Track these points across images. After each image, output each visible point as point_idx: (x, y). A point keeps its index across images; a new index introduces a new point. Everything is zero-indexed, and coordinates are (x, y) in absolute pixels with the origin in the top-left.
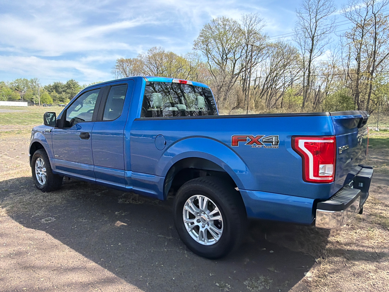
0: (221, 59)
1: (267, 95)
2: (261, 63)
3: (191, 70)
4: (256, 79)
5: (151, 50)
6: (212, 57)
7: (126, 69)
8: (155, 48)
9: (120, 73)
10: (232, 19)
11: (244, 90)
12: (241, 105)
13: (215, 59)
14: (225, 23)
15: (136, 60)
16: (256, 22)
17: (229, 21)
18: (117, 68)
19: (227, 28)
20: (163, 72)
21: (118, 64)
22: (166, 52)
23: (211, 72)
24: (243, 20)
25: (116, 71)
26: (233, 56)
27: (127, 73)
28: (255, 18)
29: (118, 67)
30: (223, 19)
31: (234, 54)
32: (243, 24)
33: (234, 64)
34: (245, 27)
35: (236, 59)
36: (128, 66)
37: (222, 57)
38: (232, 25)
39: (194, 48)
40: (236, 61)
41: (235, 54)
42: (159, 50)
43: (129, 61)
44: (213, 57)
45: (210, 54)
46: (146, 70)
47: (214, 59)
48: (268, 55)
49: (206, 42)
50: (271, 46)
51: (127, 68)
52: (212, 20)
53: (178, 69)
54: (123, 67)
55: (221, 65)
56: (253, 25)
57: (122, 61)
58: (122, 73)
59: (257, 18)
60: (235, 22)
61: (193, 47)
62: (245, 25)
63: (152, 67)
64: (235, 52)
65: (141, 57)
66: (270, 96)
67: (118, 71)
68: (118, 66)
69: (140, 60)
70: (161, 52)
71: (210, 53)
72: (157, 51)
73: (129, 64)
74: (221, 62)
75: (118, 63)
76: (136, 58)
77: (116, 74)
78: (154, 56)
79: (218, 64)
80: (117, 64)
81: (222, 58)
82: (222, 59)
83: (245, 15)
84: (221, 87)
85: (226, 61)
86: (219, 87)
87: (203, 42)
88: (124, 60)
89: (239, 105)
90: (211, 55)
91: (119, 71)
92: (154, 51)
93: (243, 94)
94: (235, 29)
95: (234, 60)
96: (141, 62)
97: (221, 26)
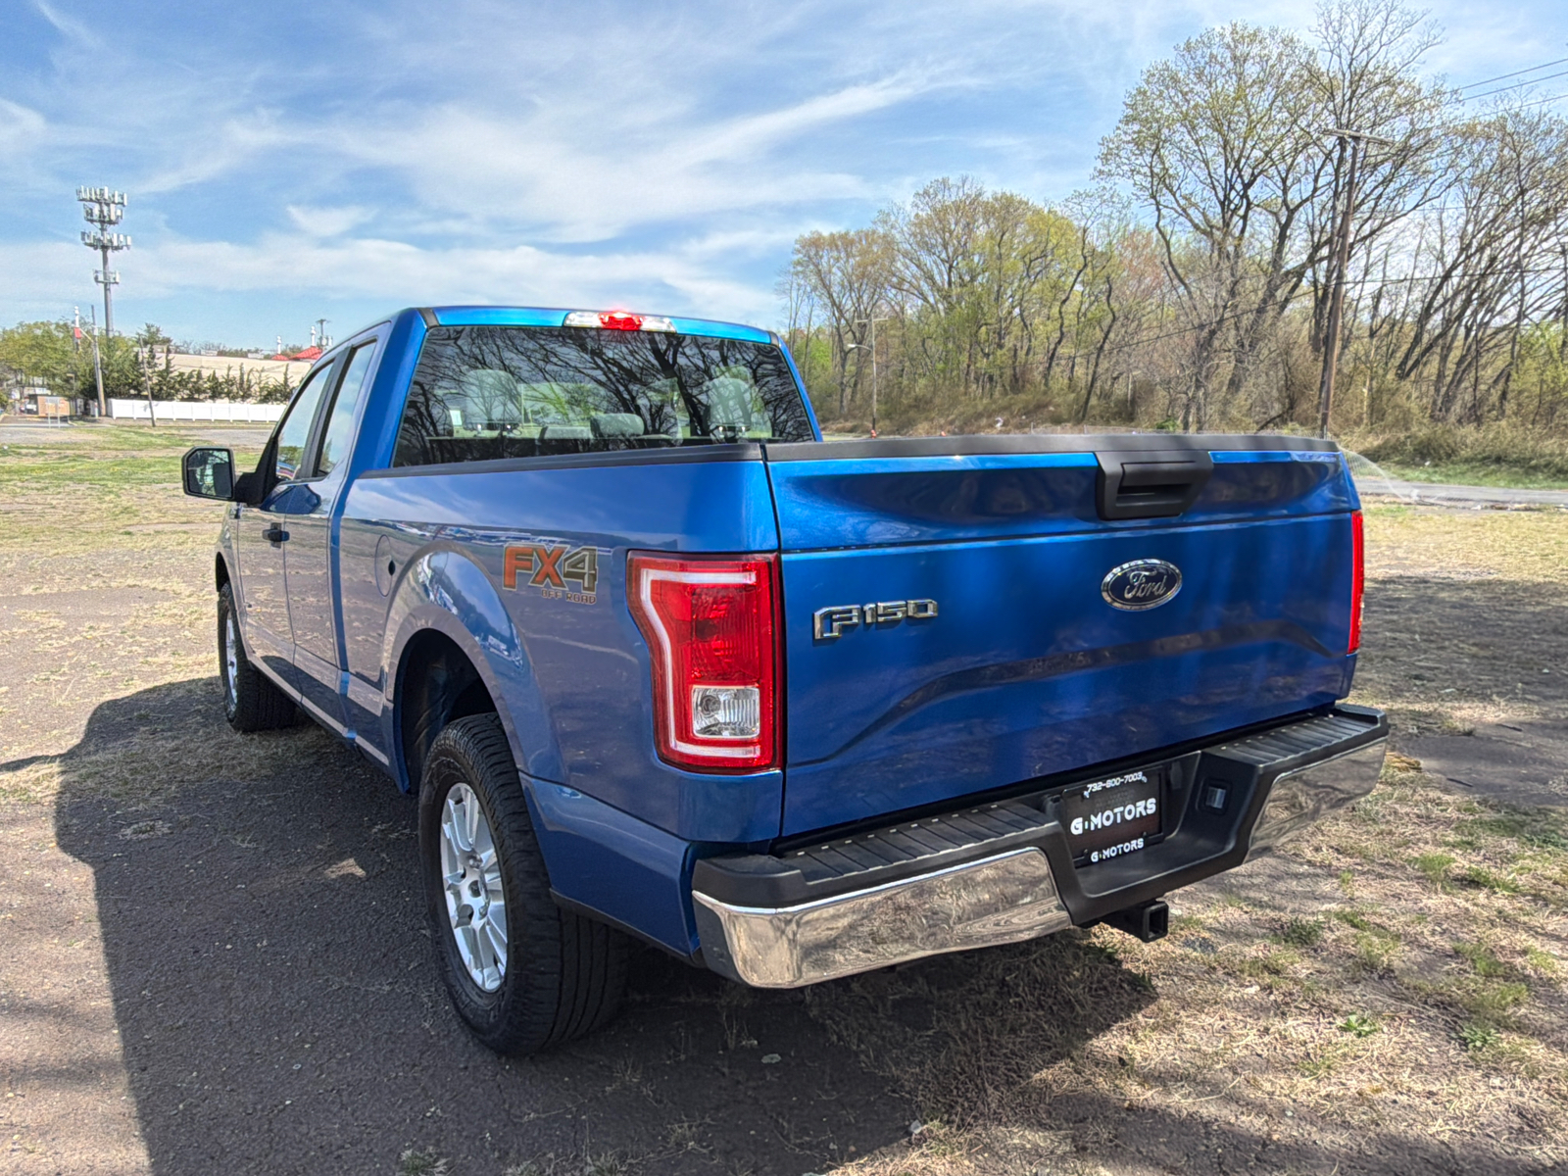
0: (1218, 209)
1: (1444, 359)
2: (1417, 215)
3: (1085, 266)
4: (1381, 288)
5: (926, 193)
6: (1179, 205)
7: (830, 272)
8: (944, 182)
9: (809, 289)
10: (1274, 31)
11: (1323, 341)
12: (1304, 407)
13: (1191, 211)
14: (1242, 49)
15: (871, 237)
16: (1391, 30)
17: (1260, 42)
18: (797, 274)
19: (1252, 70)
20: (973, 279)
21: (801, 256)
22: (987, 196)
23: (1170, 269)
24: (1323, 30)
25: (795, 285)
26: (1280, 193)
27: (835, 289)
28: (1384, 14)
29: (800, 268)
30: (1232, 33)
31: (1284, 181)
32: (1326, 46)
33: (1284, 228)
34: (1335, 57)
35: (1292, 207)
36: (837, 260)
37: (1222, 199)
38: (1274, 57)
39: (1101, 172)
40: (1291, 212)
41: (1289, 183)
42: (959, 188)
43: (843, 244)
44: (1182, 202)
45: (1171, 191)
46: (908, 274)
47: (1184, 210)
48: (1451, 175)
49: (1152, 141)
50: (1468, 133)
51: (834, 270)
52: (1182, 46)
53: (1031, 261)
54: (816, 266)
55: (1218, 234)
56: (1374, 48)
57: (815, 243)
58: (815, 289)
59: (1396, 12)
60: (1288, 42)
61: (1095, 169)
62: (1332, 52)
63: (928, 260)
64: (1288, 172)
65: (886, 222)
66: (1459, 364)
67: (798, 285)
68: (799, 263)
69: (885, 236)
70: (968, 196)
71: (1169, 188)
72: (951, 197)
73: (843, 255)
74: (1217, 220)
75: (799, 251)
76: (867, 227)
77: (794, 294)
78: (941, 213)
79: (1204, 232)
80: (797, 257)
81: (1222, 204)
82: (1223, 209)
83: (1336, 7)
84: (1213, 333)
85: (1245, 218)
86: (1205, 333)
87: (1137, 143)
88: (824, 238)
89: (1292, 407)
90: (1174, 195)
91: (802, 282)
92: (940, 197)
93: (1316, 360)
94: (1290, 70)
95: (1284, 208)
96: (888, 243)
97: (1222, 66)
